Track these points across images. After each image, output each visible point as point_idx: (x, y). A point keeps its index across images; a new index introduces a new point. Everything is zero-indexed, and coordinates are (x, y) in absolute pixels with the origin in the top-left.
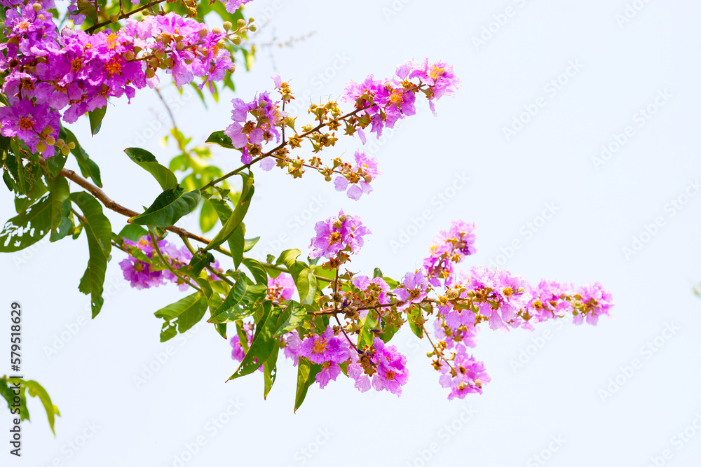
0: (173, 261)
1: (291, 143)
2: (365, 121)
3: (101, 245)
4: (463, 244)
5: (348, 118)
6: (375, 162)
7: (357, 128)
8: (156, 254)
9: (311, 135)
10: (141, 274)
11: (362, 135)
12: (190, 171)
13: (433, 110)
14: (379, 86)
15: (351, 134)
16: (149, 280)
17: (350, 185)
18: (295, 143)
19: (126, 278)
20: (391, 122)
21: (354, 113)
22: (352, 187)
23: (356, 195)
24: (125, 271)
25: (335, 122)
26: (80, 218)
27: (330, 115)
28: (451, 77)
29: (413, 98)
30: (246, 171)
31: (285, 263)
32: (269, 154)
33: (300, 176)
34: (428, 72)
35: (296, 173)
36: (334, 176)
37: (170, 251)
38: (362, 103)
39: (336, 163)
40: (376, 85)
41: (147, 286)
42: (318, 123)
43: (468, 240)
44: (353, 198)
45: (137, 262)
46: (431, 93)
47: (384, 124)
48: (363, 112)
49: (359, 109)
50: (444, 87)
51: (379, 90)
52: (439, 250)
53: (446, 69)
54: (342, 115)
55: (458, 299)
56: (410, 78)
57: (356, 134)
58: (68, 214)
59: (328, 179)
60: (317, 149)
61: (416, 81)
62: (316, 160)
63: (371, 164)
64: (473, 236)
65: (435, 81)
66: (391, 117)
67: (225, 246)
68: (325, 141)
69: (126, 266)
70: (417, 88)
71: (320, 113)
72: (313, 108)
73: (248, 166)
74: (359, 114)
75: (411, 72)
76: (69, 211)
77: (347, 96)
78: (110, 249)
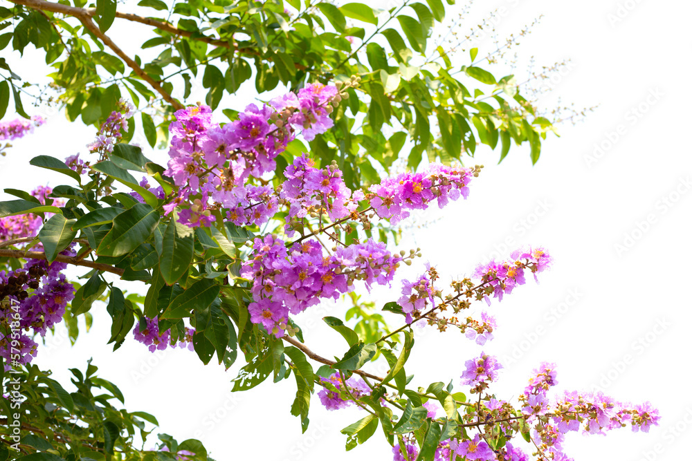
0: (354, 390)
1: (441, 308)
2: (490, 290)
3: (307, 383)
4: (549, 378)
5: (477, 289)
6: (494, 318)
7: (484, 295)
8: (343, 387)
9: (452, 302)
10: (332, 400)
11: (487, 300)
12: (361, 318)
13: (537, 280)
14: (499, 266)
15: (480, 300)
16: (338, 404)
17: (477, 335)
18: (442, 307)
19: (323, 404)
20: (509, 289)
21: (482, 285)
22: (479, 337)
23: (482, 342)
24: (322, 399)
25: (470, 292)
26: (289, 364)
27: (465, 288)
28: (548, 256)
29: (522, 273)
30: (407, 329)
31: (434, 392)
32: (424, 316)
33: (444, 331)
34: (532, 255)
35: (442, 329)
36: (467, 329)
37: (352, 383)
38: (487, 278)
39: (469, 321)
40: (497, 265)
41: (337, 408)
42: (457, 293)
43: (551, 375)
44: (480, 344)
45: (330, 392)
46: (535, 268)
47: (503, 291)
48: (488, 284)
49: (485, 282)
50: (545, 264)
51: (499, 268)
52: (534, 381)
53: (544, 252)
54: (475, 287)
55: (567, 412)
56: (521, 259)
57: (483, 299)
58: (283, 363)
59: (463, 332)
60: (456, 311)
61: (524, 261)
62: (455, 319)
63: (492, 320)
64: (555, 372)
65: (538, 260)
66: (509, 286)
67: (393, 382)
68: (463, 305)
69: (322, 395)
70: (524, 266)
71: (458, 287)
72: (454, 283)
73: (409, 325)
74: (485, 286)
75: (520, 256)
76: (283, 360)
77: (477, 274)
78: (313, 385)
